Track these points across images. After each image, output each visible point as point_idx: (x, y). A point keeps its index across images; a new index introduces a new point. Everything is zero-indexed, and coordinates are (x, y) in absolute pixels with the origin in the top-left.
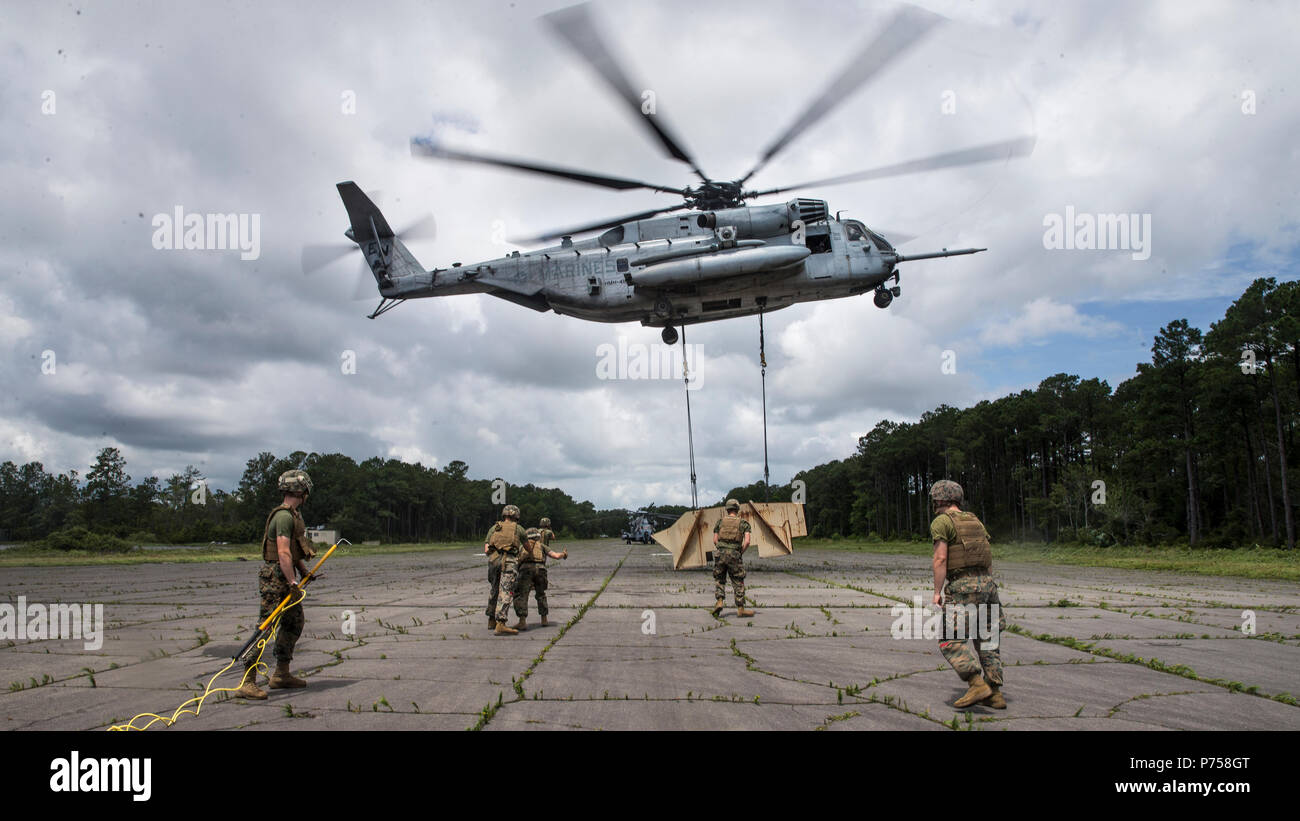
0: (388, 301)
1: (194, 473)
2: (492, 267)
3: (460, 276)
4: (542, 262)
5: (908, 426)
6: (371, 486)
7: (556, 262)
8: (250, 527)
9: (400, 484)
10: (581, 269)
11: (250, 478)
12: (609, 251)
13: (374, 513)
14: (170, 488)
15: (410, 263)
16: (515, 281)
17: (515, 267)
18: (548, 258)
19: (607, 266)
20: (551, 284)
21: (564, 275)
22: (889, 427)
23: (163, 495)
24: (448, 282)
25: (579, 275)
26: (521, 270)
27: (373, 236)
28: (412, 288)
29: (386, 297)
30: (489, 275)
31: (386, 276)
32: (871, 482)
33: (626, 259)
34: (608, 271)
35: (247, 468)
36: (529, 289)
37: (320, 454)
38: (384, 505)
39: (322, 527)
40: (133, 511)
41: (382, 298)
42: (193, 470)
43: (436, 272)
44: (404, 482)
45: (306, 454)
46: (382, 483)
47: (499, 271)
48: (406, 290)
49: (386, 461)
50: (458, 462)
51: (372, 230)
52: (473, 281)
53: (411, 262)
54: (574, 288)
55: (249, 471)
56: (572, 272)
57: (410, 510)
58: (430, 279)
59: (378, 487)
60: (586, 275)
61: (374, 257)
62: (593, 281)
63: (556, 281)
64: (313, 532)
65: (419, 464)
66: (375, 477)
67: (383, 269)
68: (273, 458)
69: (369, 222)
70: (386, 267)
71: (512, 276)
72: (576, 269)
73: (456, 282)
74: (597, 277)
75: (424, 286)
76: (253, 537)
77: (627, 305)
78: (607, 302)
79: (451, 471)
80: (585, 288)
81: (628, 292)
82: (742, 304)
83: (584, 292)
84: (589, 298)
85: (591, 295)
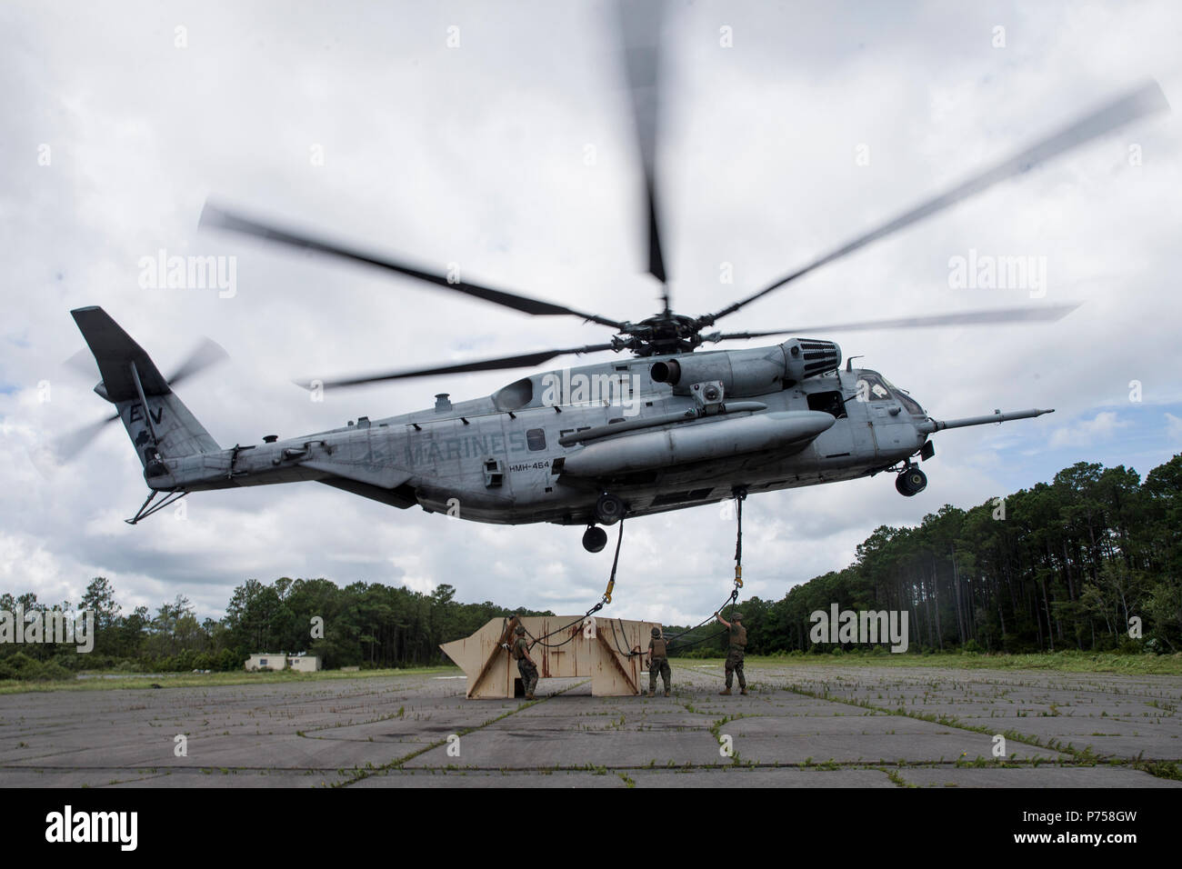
0: (160, 495)
1: (184, 602)
2: (328, 443)
3: (276, 456)
4: (408, 437)
5: (909, 531)
6: (354, 610)
7: (431, 435)
8: (232, 654)
9: (382, 608)
10: (471, 447)
11: (237, 605)
12: (513, 417)
13: (356, 639)
14: (160, 617)
15: (195, 436)
16: (366, 465)
17: (367, 443)
18: (418, 429)
19: (512, 441)
20: (422, 471)
21: (445, 456)
22: (888, 533)
23: (153, 624)
24: (256, 467)
25: (468, 455)
26: (375, 448)
27: (135, 395)
28: (199, 476)
29: (156, 490)
30: (324, 455)
31: (157, 456)
32: (871, 592)
33: (542, 431)
34: (513, 450)
35: (234, 595)
36: (389, 480)
37: (305, 580)
38: (366, 630)
39: (304, 653)
40: (122, 641)
41: (150, 491)
42: (182, 599)
43: (237, 451)
44: (387, 606)
45: (291, 581)
46: (364, 607)
47: (339, 449)
48: (190, 478)
49: (369, 585)
50: (445, 586)
51: (134, 385)
52: (297, 465)
53: (198, 435)
54: (461, 477)
55: (235, 599)
56: (458, 450)
57: (396, 635)
58: (227, 463)
59: (359, 611)
60: (479, 456)
61: (140, 426)
62: (491, 465)
63: (432, 466)
64: (294, 659)
65: (405, 588)
66: (357, 601)
67: (152, 445)
68: (259, 584)
69: (130, 371)
70: (157, 442)
71: (362, 456)
72: (463, 447)
73: (271, 466)
74: (497, 458)
75: (218, 473)
76: (235, 665)
77: (545, 502)
78: (515, 498)
79: (438, 595)
80: (479, 476)
81: (548, 483)
82: (711, 495)
83: (478, 484)
84: (485, 491)
85: (488, 487)
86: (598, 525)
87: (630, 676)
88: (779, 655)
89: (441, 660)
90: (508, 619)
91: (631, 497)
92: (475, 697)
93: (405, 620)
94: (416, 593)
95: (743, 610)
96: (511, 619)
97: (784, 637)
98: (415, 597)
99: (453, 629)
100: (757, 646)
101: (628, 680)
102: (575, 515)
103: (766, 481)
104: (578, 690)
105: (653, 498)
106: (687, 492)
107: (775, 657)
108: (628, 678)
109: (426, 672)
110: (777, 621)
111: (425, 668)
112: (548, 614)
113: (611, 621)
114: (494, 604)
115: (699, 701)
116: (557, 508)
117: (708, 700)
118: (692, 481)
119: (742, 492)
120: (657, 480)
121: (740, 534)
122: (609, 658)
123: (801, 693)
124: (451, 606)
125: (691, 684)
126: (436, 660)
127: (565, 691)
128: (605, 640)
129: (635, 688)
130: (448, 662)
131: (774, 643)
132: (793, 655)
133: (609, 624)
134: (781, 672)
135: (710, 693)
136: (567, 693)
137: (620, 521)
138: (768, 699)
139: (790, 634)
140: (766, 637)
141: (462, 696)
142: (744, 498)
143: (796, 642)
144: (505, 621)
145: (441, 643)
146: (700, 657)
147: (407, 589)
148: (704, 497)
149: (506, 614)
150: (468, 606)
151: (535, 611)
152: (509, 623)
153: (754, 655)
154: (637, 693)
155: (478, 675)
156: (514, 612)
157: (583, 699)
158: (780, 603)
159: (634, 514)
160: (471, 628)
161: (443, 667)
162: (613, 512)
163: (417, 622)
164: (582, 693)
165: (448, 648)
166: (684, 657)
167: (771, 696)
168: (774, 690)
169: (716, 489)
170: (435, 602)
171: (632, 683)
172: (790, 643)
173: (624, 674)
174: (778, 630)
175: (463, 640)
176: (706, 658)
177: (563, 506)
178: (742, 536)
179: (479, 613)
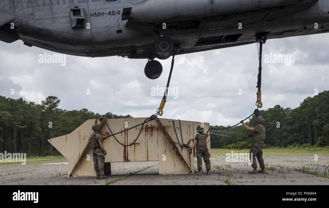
25: (58, 3)
50: (52, 97)
60: (67, 4)
62: (76, 11)
74: (81, 6)
77: (117, 41)
78: (94, 37)
79: (47, 104)
80: (67, 20)
81: (119, 26)
82: (239, 39)
83: (66, 25)
84: (72, 32)
85: (74, 28)
86: (156, 59)
87: (186, 161)
88: (294, 147)
89: (50, 151)
90: (98, 120)
91: (181, 39)
92: (75, 176)
93: (22, 122)
94: (30, 103)
95: (269, 115)
96: (101, 120)
97: (298, 134)
98: (30, 105)
99: (58, 129)
100: (278, 140)
101: (185, 164)
102: (139, 51)
103: (280, 30)
104: (148, 171)
105: (197, 40)
106: (222, 36)
107: (291, 148)
108: (185, 162)
109: (39, 160)
110: (294, 123)
111: (38, 157)
112: (128, 117)
113: (173, 121)
114: (89, 111)
115: (235, 178)
116: (125, 45)
117: (241, 177)
118: (227, 28)
119: (263, 37)
120: (200, 27)
121: (260, 69)
122: (172, 147)
123: (308, 173)
124: (57, 112)
125: (230, 167)
126: (46, 151)
127: (139, 171)
128: (168, 135)
129: (190, 169)
130: (56, 153)
131: (290, 138)
132: (304, 147)
133: (171, 124)
134: (295, 159)
135: (243, 172)
136: (140, 173)
137: (171, 57)
138: (285, 176)
139: (302, 132)
140: (284, 134)
141: (66, 176)
142: (264, 42)
143: (307, 137)
144: (96, 122)
145: (49, 138)
146: (237, 148)
147: (23, 100)
148: (235, 41)
149: (97, 117)
150: (70, 112)
151: (118, 115)
152: (99, 123)
153: (276, 147)
154: (191, 172)
155: (76, 160)
156: (103, 116)
157: (152, 177)
158: (296, 110)
159: (183, 52)
160: (72, 128)
161: (51, 157)
162: (166, 50)
163: (31, 124)
164: (152, 173)
165: (55, 142)
166: (226, 148)
167: (287, 175)
168: (289, 171)
169: (244, 34)
170: (44, 109)
171: (187, 165)
172: (302, 138)
173: (182, 159)
174: (294, 129)
175: (65, 136)
176: (241, 148)
177: (130, 44)
178: (262, 70)
179: (78, 117)
